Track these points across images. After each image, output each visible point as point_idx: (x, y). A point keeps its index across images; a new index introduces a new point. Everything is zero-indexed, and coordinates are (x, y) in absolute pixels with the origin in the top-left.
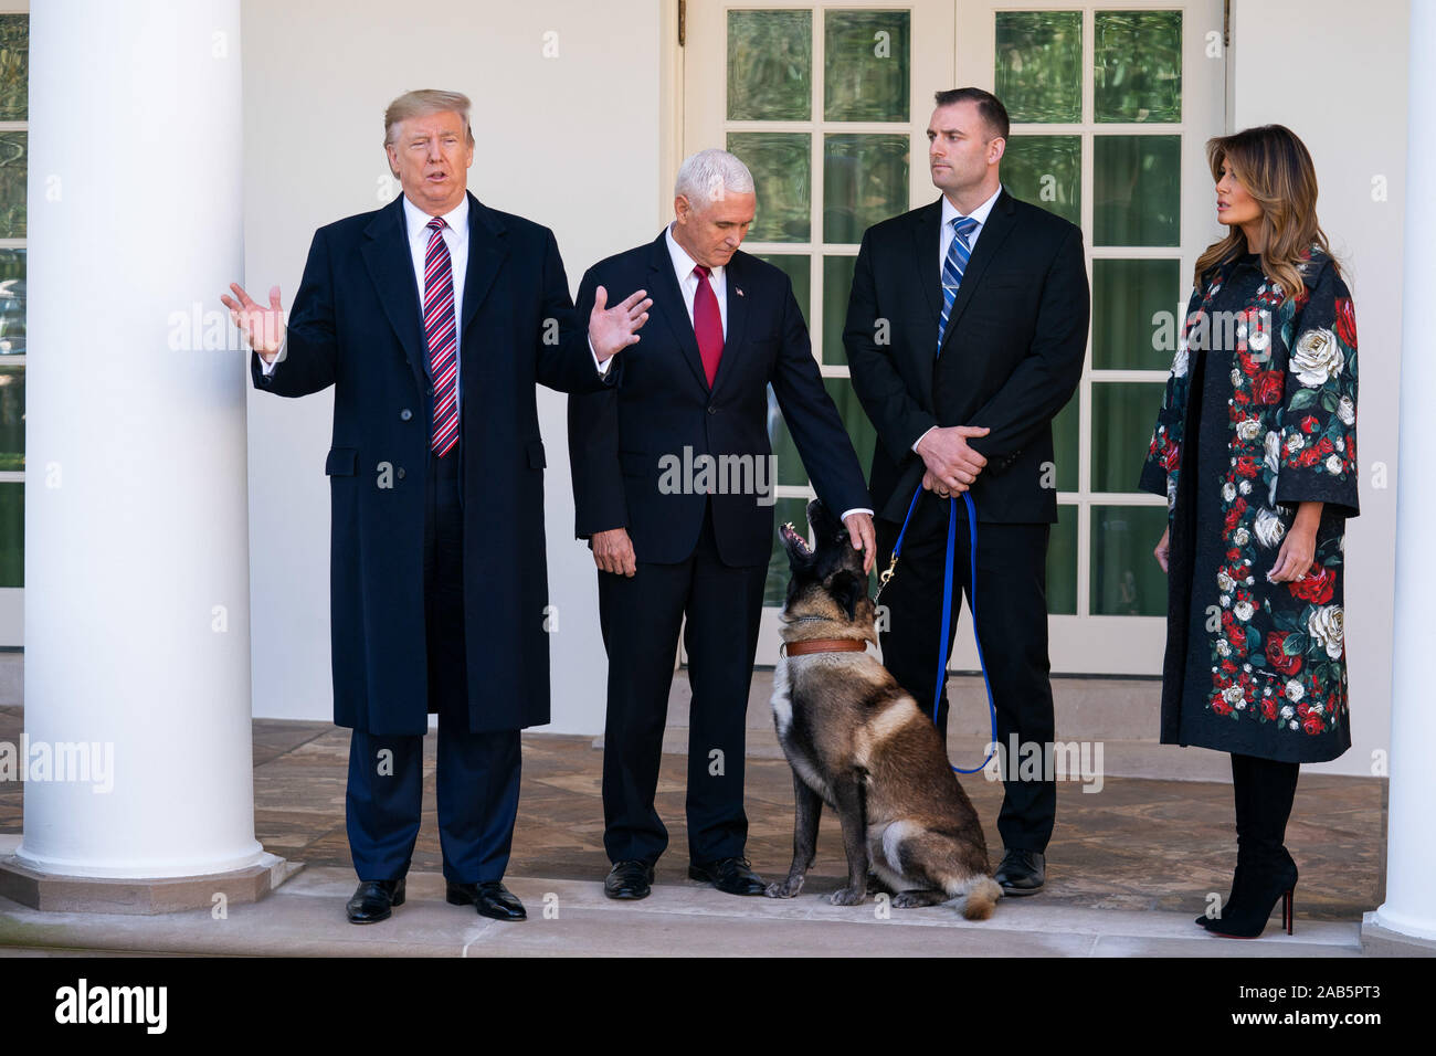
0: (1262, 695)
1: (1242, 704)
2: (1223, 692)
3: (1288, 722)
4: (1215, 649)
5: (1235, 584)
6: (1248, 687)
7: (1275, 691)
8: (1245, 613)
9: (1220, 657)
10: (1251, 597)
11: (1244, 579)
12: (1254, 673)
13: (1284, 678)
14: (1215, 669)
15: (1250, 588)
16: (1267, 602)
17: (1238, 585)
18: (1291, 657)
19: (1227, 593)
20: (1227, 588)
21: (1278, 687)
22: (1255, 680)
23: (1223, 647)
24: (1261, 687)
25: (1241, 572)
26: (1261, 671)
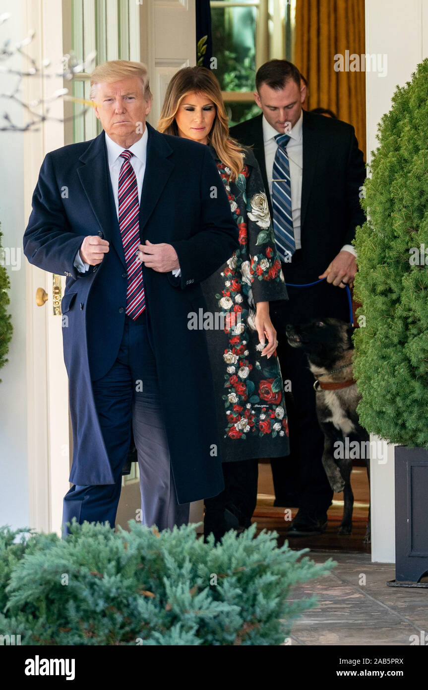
0: (258, 420)
1: (248, 428)
2: (236, 425)
3: (278, 432)
4: (227, 400)
5: (237, 357)
6: (250, 417)
7: (268, 415)
8: (244, 374)
9: (231, 404)
10: (247, 362)
11: (243, 353)
12: (252, 408)
13: (274, 407)
14: (228, 412)
15: (247, 358)
16: (258, 363)
17: (240, 358)
18: (276, 393)
19: (233, 364)
20: (233, 362)
21: (270, 412)
22: (253, 412)
23: (233, 398)
24: (257, 415)
25: (241, 350)
26: (256, 406)
